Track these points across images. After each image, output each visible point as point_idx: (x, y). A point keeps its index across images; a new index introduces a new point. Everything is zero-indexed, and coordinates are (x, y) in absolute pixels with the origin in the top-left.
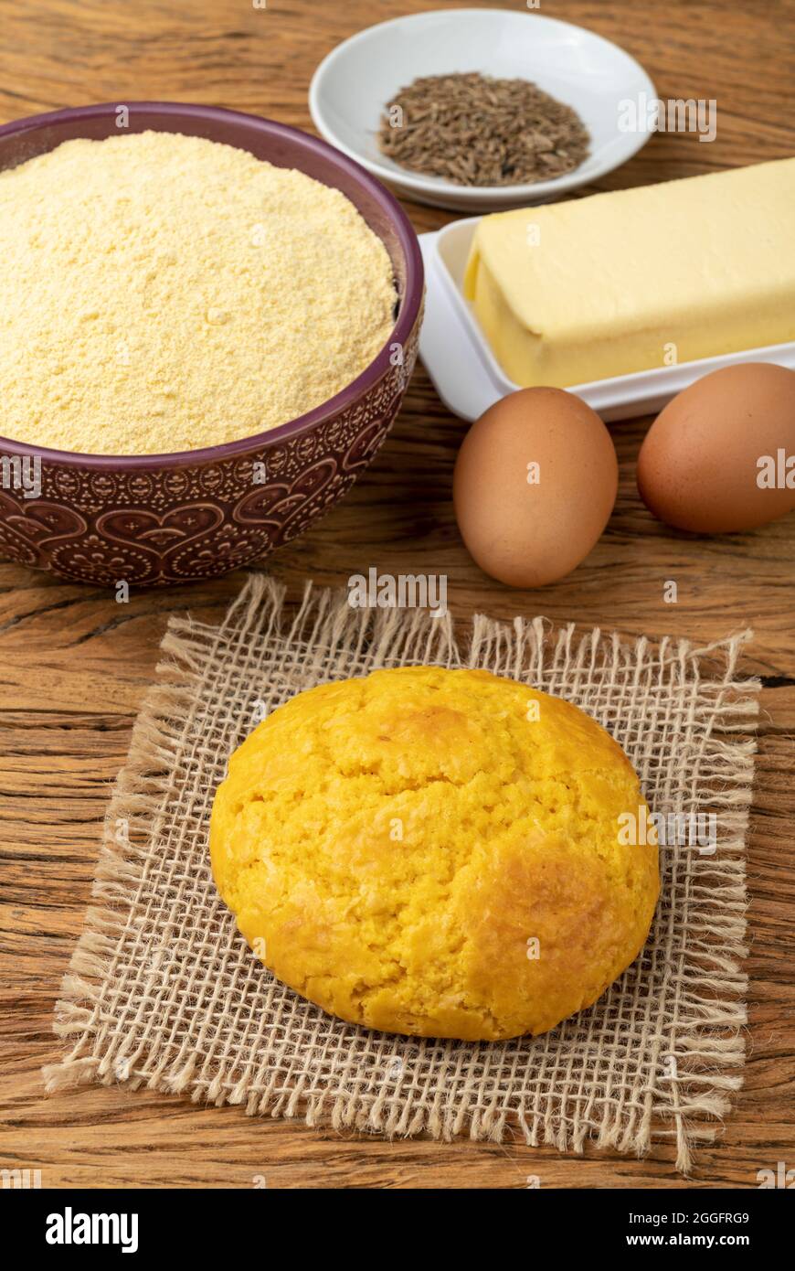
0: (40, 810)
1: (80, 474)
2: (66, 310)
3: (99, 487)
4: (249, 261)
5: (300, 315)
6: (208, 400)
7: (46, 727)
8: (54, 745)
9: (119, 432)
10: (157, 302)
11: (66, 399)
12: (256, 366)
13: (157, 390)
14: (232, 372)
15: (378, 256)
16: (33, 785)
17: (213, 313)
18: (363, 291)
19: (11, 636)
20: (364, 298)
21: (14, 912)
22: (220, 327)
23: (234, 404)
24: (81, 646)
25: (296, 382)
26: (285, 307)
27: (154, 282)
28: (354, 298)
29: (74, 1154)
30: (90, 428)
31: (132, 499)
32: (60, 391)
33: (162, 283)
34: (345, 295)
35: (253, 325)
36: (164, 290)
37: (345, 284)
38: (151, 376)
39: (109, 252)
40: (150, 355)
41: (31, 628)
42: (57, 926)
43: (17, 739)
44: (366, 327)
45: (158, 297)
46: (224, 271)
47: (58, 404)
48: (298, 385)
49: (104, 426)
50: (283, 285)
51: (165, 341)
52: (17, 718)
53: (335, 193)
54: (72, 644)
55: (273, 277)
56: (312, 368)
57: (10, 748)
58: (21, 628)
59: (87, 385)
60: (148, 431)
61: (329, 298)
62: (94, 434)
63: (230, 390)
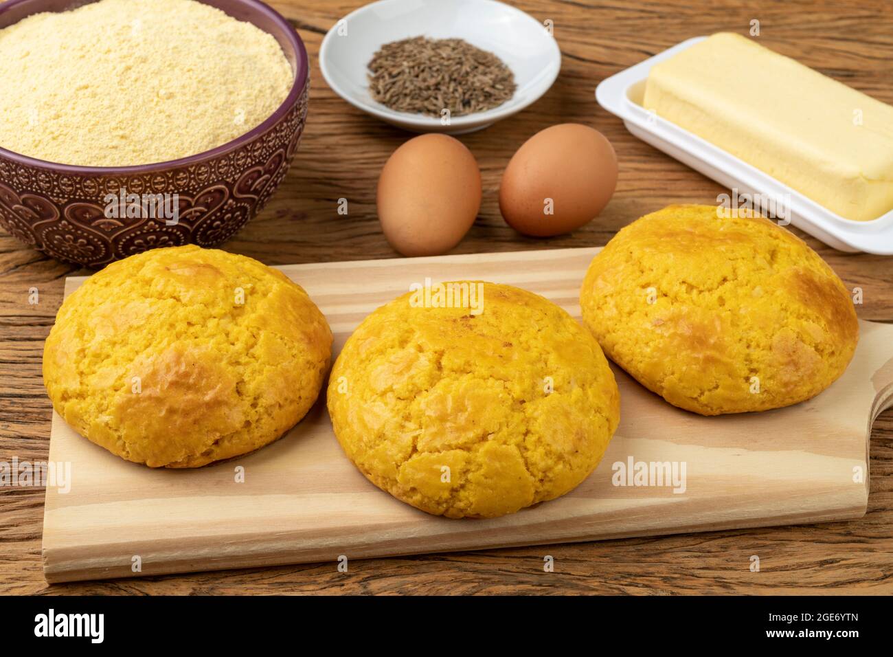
0: (23, 370)
1: (52, 175)
2: (70, 83)
3: (64, 185)
4: (195, 65)
5: (221, 100)
6: (147, 143)
7: (30, 325)
8: (35, 335)
9: (86, 156)
10: (128, 83)
11: (56, 134)
12: (184, 126)
13: (115, 133)
14: (167, 127)
15: (285, 73)
16: (20, 357)
17: (162, 92)
18: (268, 91)
19: (11, 276)
20: (268, 96)
21: (2, 426)
22: (165, 101)
23: (165, 146)
24: (56, 281)
25: (209, 138)
26: (212, 93)
27: (129, 71)
28: (262, 94)
29: (32, 555)
30: (68, 152)
31: (86, 196)
32: (53, 130)
33: (134, 72)
34: (256, 92)
35: (187, 101)
36: (134, 76)
37: (258, 86)
38: (113, 124)
39: (106, 53)
40: (116, 112)
41: (25, 272)
42: (29, 432)
43: (11, 332)
44: (265, 112)
45: (129, 80)
46: (176, 70)
47: (51, 136)
48: (210, 139)
49: (78, 152)
50: (213, 81)
51: (127, 105)
52: (12, 320)
53: (270, 36)
54: (51, 280)
55: (208, 76)
56: (221, 131)
57: (6, 337)
58: (18, 272)
59: (71, 126)
60: (105, 157)
61: (244, 93)
62: (70, 156)
63: (163, 138)
